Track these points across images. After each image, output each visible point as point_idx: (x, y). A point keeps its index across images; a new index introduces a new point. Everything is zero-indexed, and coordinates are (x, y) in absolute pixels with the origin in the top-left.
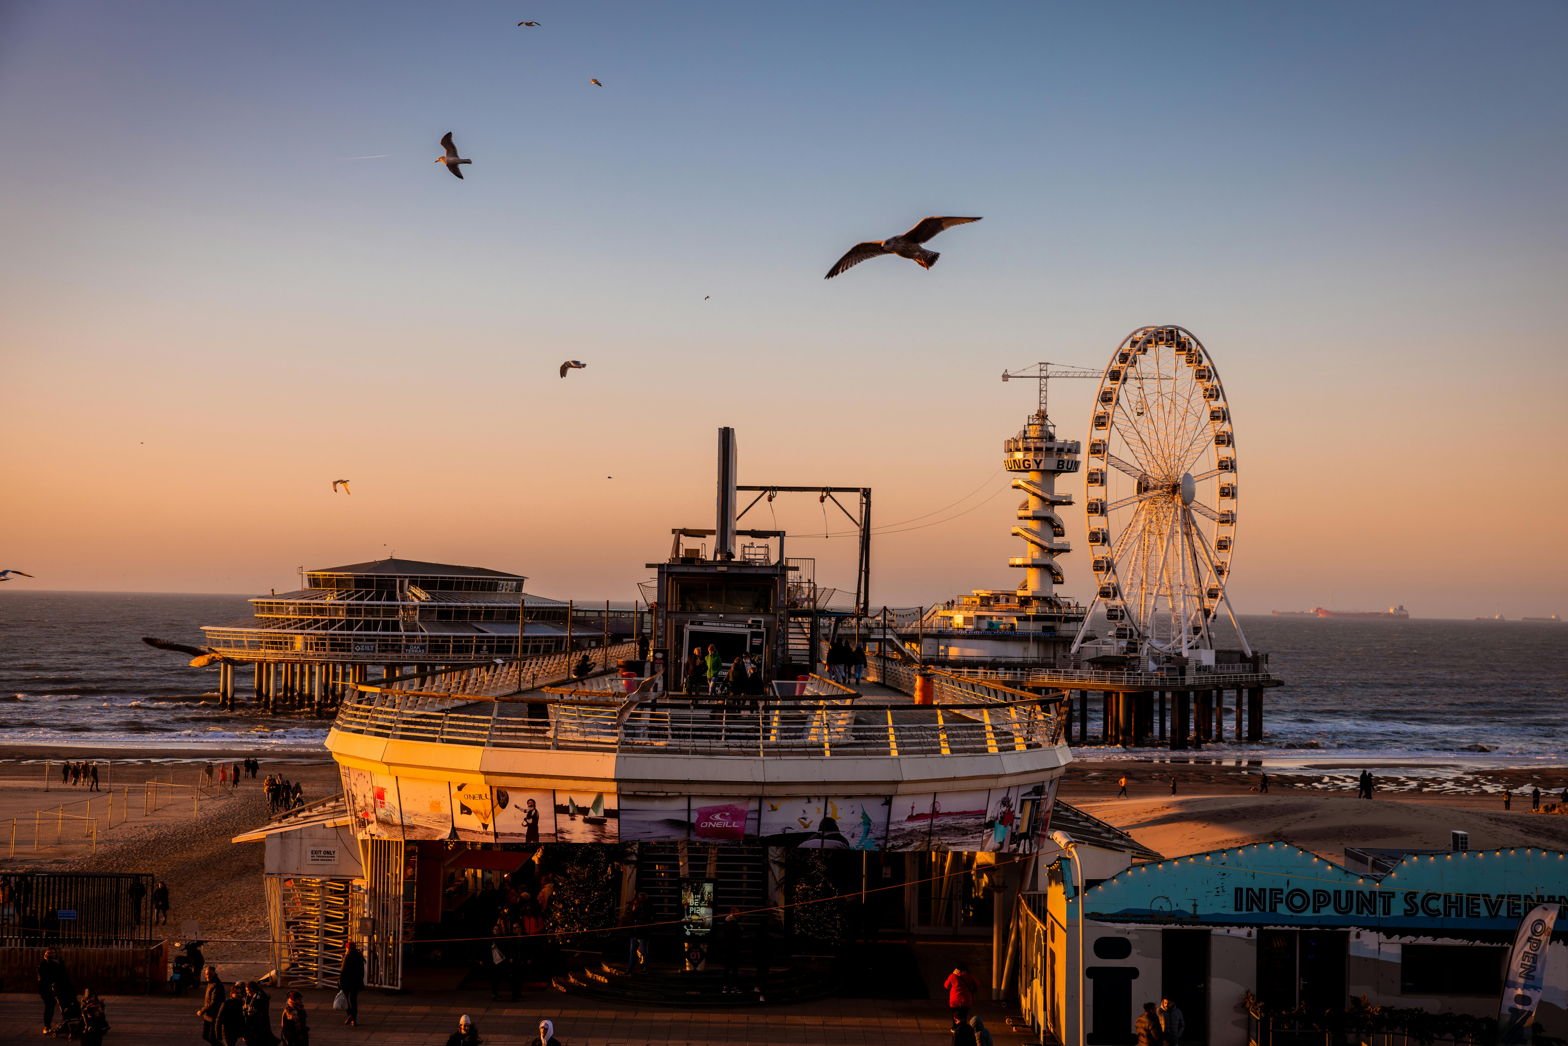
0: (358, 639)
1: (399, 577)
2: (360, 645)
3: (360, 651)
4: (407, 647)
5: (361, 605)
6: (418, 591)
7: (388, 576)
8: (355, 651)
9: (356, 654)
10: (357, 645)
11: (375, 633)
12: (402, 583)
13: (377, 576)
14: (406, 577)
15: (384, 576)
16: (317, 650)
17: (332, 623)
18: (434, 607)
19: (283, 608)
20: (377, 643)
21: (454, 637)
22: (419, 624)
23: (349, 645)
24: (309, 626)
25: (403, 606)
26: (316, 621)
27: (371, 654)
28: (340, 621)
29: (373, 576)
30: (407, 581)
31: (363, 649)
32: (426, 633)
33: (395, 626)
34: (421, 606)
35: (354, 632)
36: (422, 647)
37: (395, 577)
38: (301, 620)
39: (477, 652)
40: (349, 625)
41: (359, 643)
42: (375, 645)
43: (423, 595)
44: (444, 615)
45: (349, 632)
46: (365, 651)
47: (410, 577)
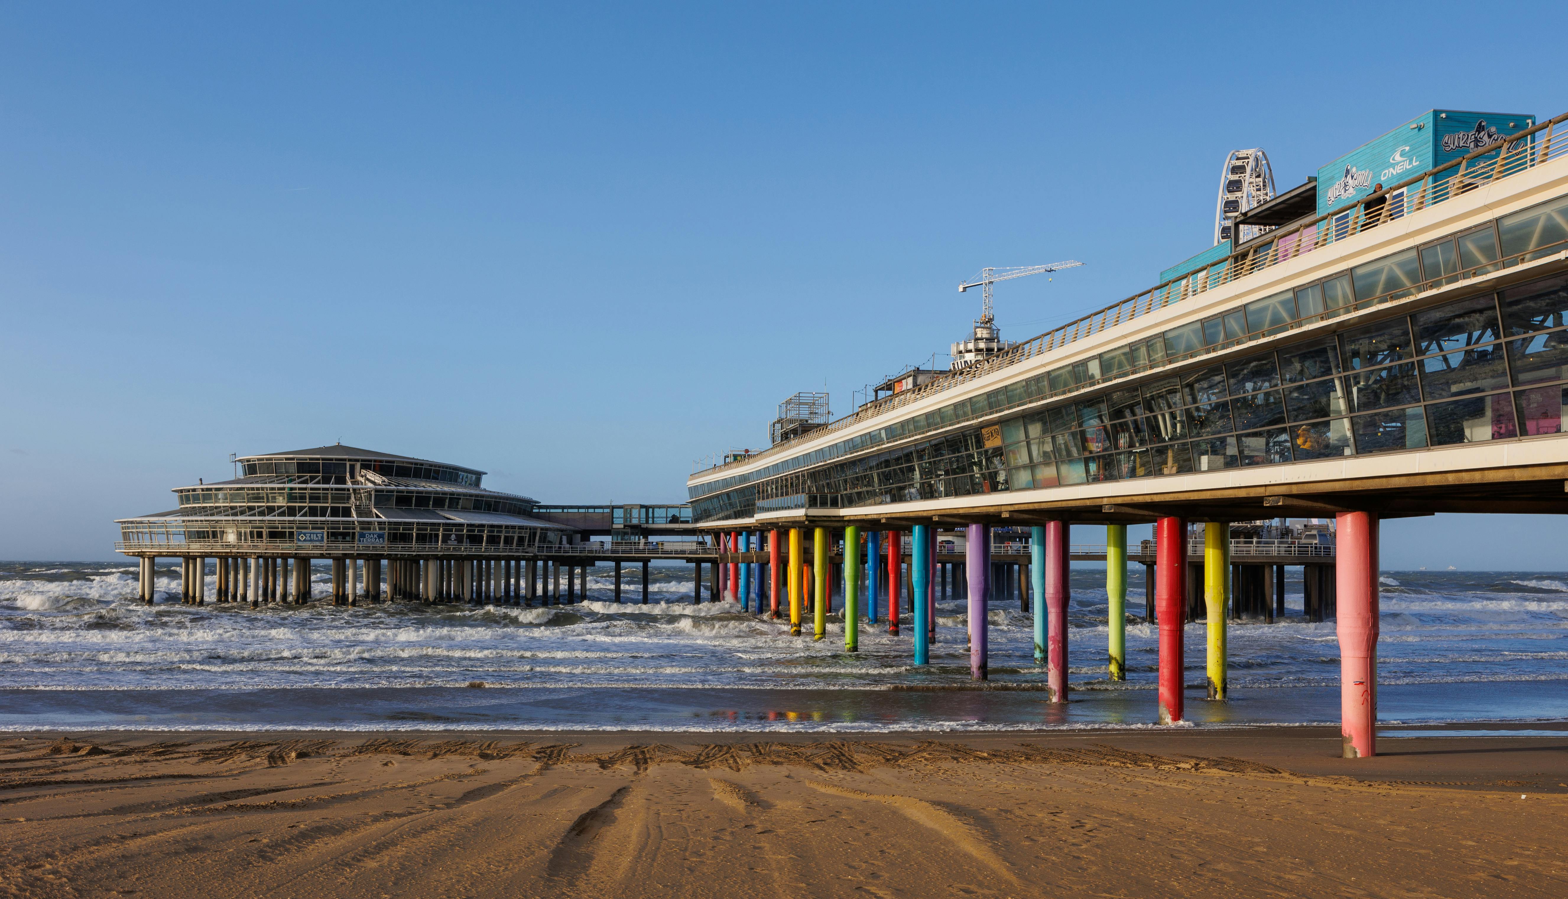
0: (302, 526)
1: (350, 460)
2: (305, 534)
3: (305, 540)
4: (362, 536)
5: (305, 489)
6: (371, 475)
7: (336, 460)
8: (299, 540)
9: (300, 544)
10: (301, 533)
11: (323, 519)
12: (352, 468)
13: (323, 459)
14: (357, 460)
15: (332, 460)
16: (252, 541)
17: (271, 510)
18: (392, 491)
19: (211, 495)
20: (325, 531)
21: (418, 524)
22: (375, 510)
23: (291, 534)
24: (242, 513)
25: (354, 490)
26: (251, 509)
27: (318, 544)
28: (279, 507)
29: (318, 459)
30: (358, 465)
31: (308, 538)
32: (384, 519)
33: (347, 512)
34: (376, 491)
35: (297, 518)
36: (380, 536)
37: (345, 460)
38: (232, 508)
39: (445, 541)
40: (292, 511)
41: (304, 531)
42: (323, 534)
43: (378, 479)
44: (404, 501)
45: (291, 518)
46: (311, 540)
47: (362, 460)
